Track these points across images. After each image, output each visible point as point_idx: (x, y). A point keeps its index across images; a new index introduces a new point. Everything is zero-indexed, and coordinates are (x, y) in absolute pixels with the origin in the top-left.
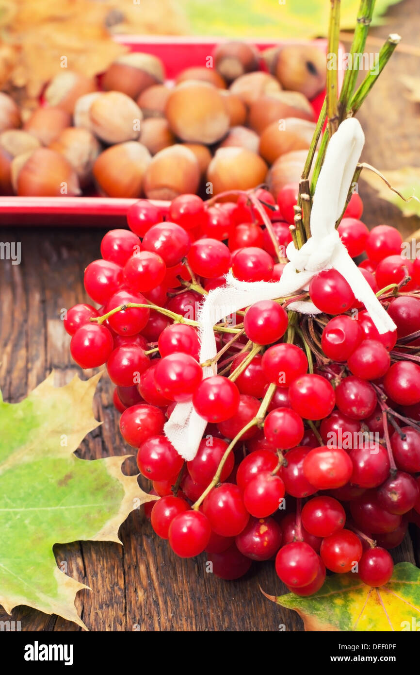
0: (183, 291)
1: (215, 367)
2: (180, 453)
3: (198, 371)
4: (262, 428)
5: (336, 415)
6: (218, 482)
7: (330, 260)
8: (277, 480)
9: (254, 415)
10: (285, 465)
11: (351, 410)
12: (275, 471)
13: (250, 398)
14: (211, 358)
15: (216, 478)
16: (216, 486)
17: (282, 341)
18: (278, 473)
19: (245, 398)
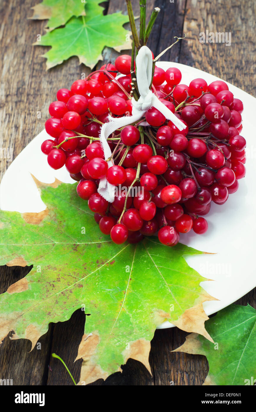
0: (90, 123)
1: (112, 160)
2: (107, 200)
3: (106, 164)
4: (140, 182)
5: (170, 169)
6: (126, 210)
7: (152, 104)
8: (152, 203)
9: (135, 177)
10: (153, 196)
11: (176, 167)
12: (150, 200)
13: (131, 170)
14: (110, 157)
15: (125, 208)
16: (125, 212)
17: (139, 143)
18: (151, 201)
19: (129, 170)
